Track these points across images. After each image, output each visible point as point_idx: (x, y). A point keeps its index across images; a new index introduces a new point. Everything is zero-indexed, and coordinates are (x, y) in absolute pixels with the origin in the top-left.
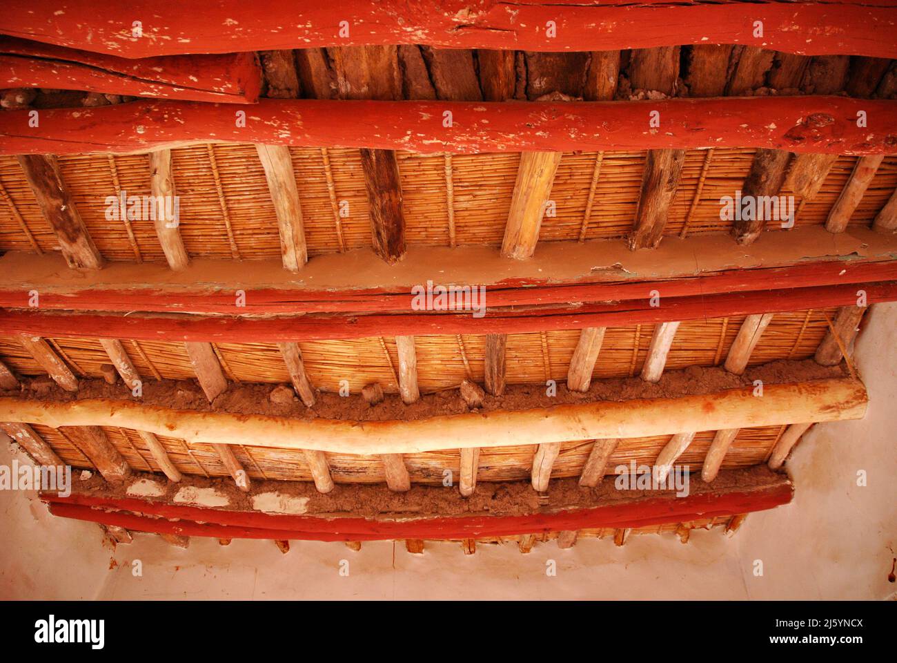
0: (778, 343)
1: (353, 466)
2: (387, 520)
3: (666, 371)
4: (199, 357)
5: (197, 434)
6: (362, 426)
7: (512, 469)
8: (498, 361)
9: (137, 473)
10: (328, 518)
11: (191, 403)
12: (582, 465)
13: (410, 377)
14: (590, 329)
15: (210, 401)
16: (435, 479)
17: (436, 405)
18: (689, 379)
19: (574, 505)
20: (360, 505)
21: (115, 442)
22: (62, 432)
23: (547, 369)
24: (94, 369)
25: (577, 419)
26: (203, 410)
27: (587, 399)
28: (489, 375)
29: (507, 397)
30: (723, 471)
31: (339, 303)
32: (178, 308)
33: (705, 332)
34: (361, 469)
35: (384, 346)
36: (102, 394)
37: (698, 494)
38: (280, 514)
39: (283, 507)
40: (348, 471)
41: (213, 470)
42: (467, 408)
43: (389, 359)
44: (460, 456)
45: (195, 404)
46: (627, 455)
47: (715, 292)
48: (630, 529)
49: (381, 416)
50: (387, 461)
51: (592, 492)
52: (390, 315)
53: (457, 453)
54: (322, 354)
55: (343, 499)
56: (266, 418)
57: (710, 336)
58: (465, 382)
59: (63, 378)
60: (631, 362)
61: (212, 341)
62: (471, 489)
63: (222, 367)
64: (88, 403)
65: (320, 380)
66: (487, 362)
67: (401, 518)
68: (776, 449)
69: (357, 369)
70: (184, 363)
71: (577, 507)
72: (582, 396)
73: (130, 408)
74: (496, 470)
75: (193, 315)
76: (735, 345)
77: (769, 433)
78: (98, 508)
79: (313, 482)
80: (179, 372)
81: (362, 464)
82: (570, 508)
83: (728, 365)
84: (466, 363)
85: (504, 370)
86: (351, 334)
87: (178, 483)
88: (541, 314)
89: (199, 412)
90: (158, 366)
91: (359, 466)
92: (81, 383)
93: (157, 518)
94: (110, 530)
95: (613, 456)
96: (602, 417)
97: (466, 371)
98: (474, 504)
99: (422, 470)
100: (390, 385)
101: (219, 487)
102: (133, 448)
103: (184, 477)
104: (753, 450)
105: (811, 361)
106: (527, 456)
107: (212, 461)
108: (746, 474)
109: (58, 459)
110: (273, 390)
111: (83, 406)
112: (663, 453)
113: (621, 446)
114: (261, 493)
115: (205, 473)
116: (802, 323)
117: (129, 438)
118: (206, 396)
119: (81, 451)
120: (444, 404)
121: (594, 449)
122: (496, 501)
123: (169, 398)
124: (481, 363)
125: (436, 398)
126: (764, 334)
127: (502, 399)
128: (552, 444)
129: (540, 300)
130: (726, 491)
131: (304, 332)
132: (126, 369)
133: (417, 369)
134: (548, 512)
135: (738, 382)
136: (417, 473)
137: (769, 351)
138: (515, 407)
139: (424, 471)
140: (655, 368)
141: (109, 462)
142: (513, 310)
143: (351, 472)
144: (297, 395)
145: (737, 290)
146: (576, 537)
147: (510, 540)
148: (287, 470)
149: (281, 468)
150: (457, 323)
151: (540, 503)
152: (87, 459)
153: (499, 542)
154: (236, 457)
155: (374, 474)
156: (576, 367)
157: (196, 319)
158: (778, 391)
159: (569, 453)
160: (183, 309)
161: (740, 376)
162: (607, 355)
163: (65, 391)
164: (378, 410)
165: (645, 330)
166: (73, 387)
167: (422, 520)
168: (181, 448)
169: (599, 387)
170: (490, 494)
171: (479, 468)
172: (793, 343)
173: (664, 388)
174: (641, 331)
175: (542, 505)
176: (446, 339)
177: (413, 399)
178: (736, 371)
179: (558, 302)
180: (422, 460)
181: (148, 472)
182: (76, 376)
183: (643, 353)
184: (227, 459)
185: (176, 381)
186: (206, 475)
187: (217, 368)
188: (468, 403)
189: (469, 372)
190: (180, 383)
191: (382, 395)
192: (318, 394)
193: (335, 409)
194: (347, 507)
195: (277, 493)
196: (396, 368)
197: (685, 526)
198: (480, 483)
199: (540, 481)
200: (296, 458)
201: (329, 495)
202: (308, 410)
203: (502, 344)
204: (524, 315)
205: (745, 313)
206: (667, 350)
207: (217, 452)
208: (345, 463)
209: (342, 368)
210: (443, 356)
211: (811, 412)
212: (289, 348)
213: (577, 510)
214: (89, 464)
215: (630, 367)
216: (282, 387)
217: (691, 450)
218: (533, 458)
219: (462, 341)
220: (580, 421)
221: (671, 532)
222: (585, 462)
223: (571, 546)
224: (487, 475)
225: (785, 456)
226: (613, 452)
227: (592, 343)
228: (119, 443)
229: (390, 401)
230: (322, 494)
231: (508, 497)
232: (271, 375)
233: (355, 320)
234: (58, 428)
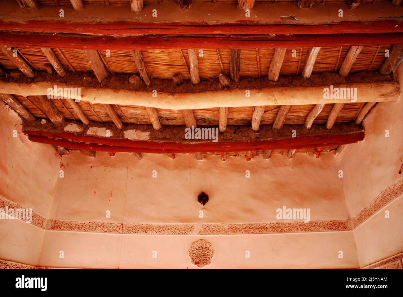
0: (364, 62)
1: (169, 116)
2: (186, 143)
3: (313, 73)
4: (93, 60)
5: (95, 99)
6: (173, 95)
7: (243, 120)
8: (236, 64)
9: (68, 121)
10: (159, 142)
11: (91, 83)
12: (274, 119)
13: (195, 71)
14: (279, 49)
15: (100, 82)
16: (208, 124)
17: (208, 86)
18: (323, 78)
19: (270, 137)
20: (174, 136)
21: (56, 105)
22: (29, 100)
23: (259, 70)
24: (41, 66)
25: (272, 94)
26: (97, 87)
27: (277, 85)
28: (232, 71)
29: (241, 82)
30: (336, 124)
31: (160, 30)
32: (80, 31)
33: (331, 55)
34: (174, 118)
35: (182, 55)
36: (46, 79)
37: (324, 135)
38: (137, 140)
39: (138, 136)
40: (168, 119)
41: (104, 119)
42: (222, 88)
43: (185, 62)
44: (219, 112)
45: (93, 84)
46: (294, 115)
47: (337, 33)
48: (294, 150)
49: (182, 90)
50: (186, 114)
51: (278, 132)
52: (185, 37)
53: (218, 110)
54: (153, 59)
55: (166, 133)
56: (127, 91)
57: (333, 57)
58: (221, 75)
59: (26, 70)
60: (297, 68)
61: (98, 49)
62: (224, 129)
63: (104, 65)
64: (40, 84)
65: (152, 72)
66: (231, 65)
67: (193, 142)
68: (359, 115)
69: (170, 67)
70: (86, 63)
71: (272, 139)
72: (275, 84)
73: (61, 86)
74: (235, 120)
75: (88, 35)
76: (344, 62)
77: (357, 107)
78: (51, 138)
79: (151, 125)
80: (84, 67)
81: (174, 115)
82: (269, 139)
83: (341, 72)
84: (221, 65)
85: (239, 69)
86: (166, 47)
87: (87, 125)
88: (257, 39)
89: (95, 88)
90: (73, 64)
91: (172, 117)
92: (35, 73)
93: (79, 142)
94: (59, 149)
95: (288, 115)
96: (283, 94)
97: (221, 69)
98: (225, 136)
99: (202, 119)
100: (186, 75)
101: (108, 127)
102: (65, 107)
103: (90, 122)
104: (349, 115)
105: (377, 73)
106: (250, 113)
107: (103, 114)
108: (345, 126)
109: (29, 113)
110: (130, 77)
111: (37, 85)
112: (310, 114)
113: (292, 110)
114: (128, 130)
115: (100, 120)
116: (375, 53)
117: (62, 103)
118: (98, 80)
119: (40, 109)
120: (211, 85)
121: (280, 111)
122: (235, 135)
123: (80, 81)
124: (228, 65)
125: (208, 82)
126: (358, 58)
127: (238, 84)
128: (261, 107)
129: (256, 32)
130: (337, 134)
131: (144, 44)
132: (57, 66)
133: (199, 67)
134: (259, 140)
135: (344, 80)
136: (200, 120)
137: (359, 66)
138: (244, 88)
139: (203, 120)
140: (308, 70)
141: (54, 115)
142: (243, 37)
143: (169, 120)
144: (142, 79)
145: (347, 33)
146: (271, 153)
147: (242, 154)
148: (139, 119)
149: (136, 118)
150: (217, 42)
151: (255, 136)
152: (43, 113)
153: (237, 155)
154: (114, 112)
155: (179, 121)
156: (272, 68)
157: (90, 37)
158: (362, 86)
159: (269, 112)
160: (82, 32)
161: (346, 77)
162: (286, 64)
163: (28, 78)
164: (181, 88)
165: (304, 52)
166: (32, 75)
167: (202, 143)
168: (88, 107)
169: (282, 80)
170: (233, 131)
171: (228, 119)
172: (370, 63)
173: (312, 81)
174: (302, 52)
175: (256, 137)
176: (211, 52)
177: (197, 83)
178: (344, 75)
179: (265, 34)
180: (202, 114)
181: (73, 120)
182: (32, 70)
183: (303, 64)
184: (110, 113)
185: (82, 73)
186: (101, 121)
187: (102, 65)
188: (223, 85)
189: (223, 70)
190: (84, 73)
191: (182, 81)
192: (152, 79)
193: (160, 87)
194: (168, 137)
195: (135, 130)
196: (188, 66)
197: (318, 150)
198: (228, 126)
199: (255, 126)
200: (143, 113)
201: (159, 131)
202: (147, 87)
203: (238, 55)
204: (248, 39)
205: (350, 44)
206: (314, 63)
207: (105, 109)
208: (166, 115)
209: (163, 66)
210: (211, 61)
211: (376, 97)
212: (137, 55)
213: (272, 140)
214: (44, 116)
215: (297, 70)
216: (134, 75)
217: (322, 114)
218: (252, 114)
219: (219, 53)
220: (274, 96)
221: (312, 152)
222: (276, 117)
223: (269, 158)
224: (232, 122)
225: (363, 118)
226: (288, 113)
227: (280, 57)
228: (58, 105)
229: (186, 83)
230: (156, 130)
231: (241, 133)
232: (128, 68)
233: (168, 39)
234: (27, 97)
